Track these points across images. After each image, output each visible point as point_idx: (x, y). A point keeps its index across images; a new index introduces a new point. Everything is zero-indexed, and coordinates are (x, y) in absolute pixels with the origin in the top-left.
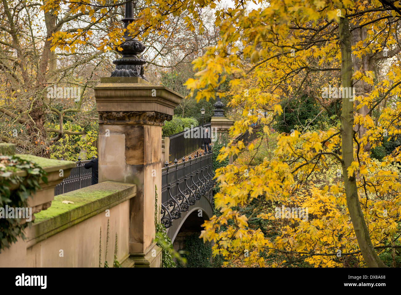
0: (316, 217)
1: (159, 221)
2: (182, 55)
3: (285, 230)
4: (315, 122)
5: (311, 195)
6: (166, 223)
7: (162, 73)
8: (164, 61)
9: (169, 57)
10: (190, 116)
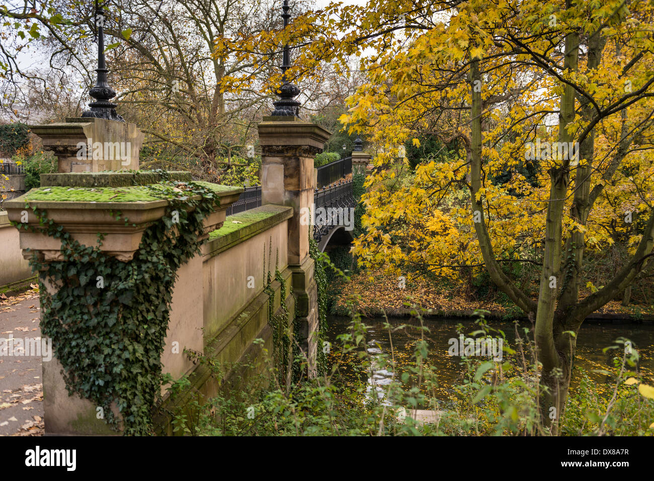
0: (437, 233)
1: (312, 237)
2: (327, 101)
3: (412, 244)
4: (438, 156)
5: (433, 216)
6: (317, 239)
7: (311, 116)
8: (313, 106)
9: (316, 102)
10: (333, 151)
